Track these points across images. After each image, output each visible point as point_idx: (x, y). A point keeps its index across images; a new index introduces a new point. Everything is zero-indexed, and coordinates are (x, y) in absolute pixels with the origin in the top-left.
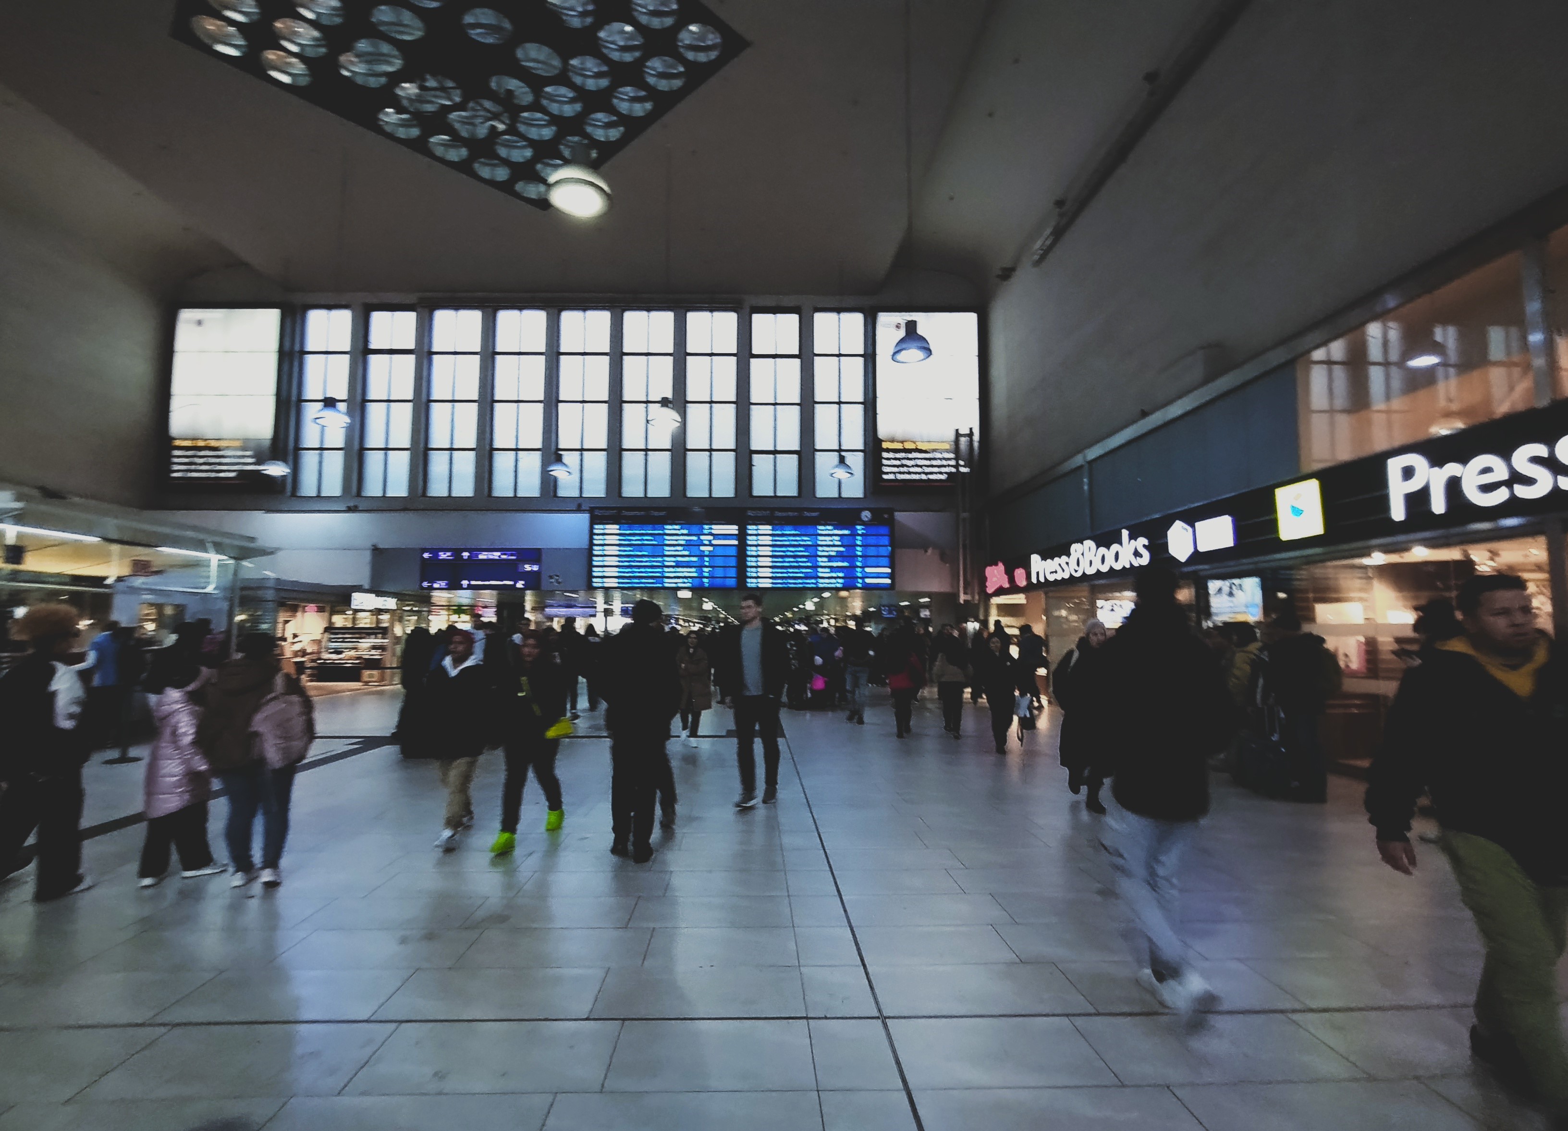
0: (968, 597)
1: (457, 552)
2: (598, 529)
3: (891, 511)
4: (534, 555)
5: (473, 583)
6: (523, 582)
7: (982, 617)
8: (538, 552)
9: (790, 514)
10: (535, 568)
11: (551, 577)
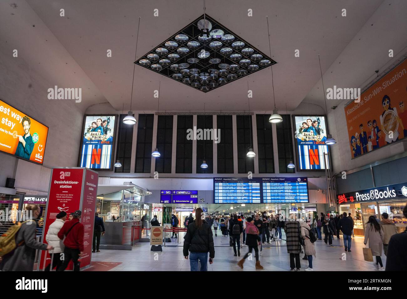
0: (333, 205)
1: (172, 191)
2: (217, 184)
3: (306, 178)
4: (196, 192)
5: (177, 201)
6: (192, 201)
7: (336, 211)
8: (197, 191)
9: (276, 179)
10: (196, 197)
11: (201, 200)
